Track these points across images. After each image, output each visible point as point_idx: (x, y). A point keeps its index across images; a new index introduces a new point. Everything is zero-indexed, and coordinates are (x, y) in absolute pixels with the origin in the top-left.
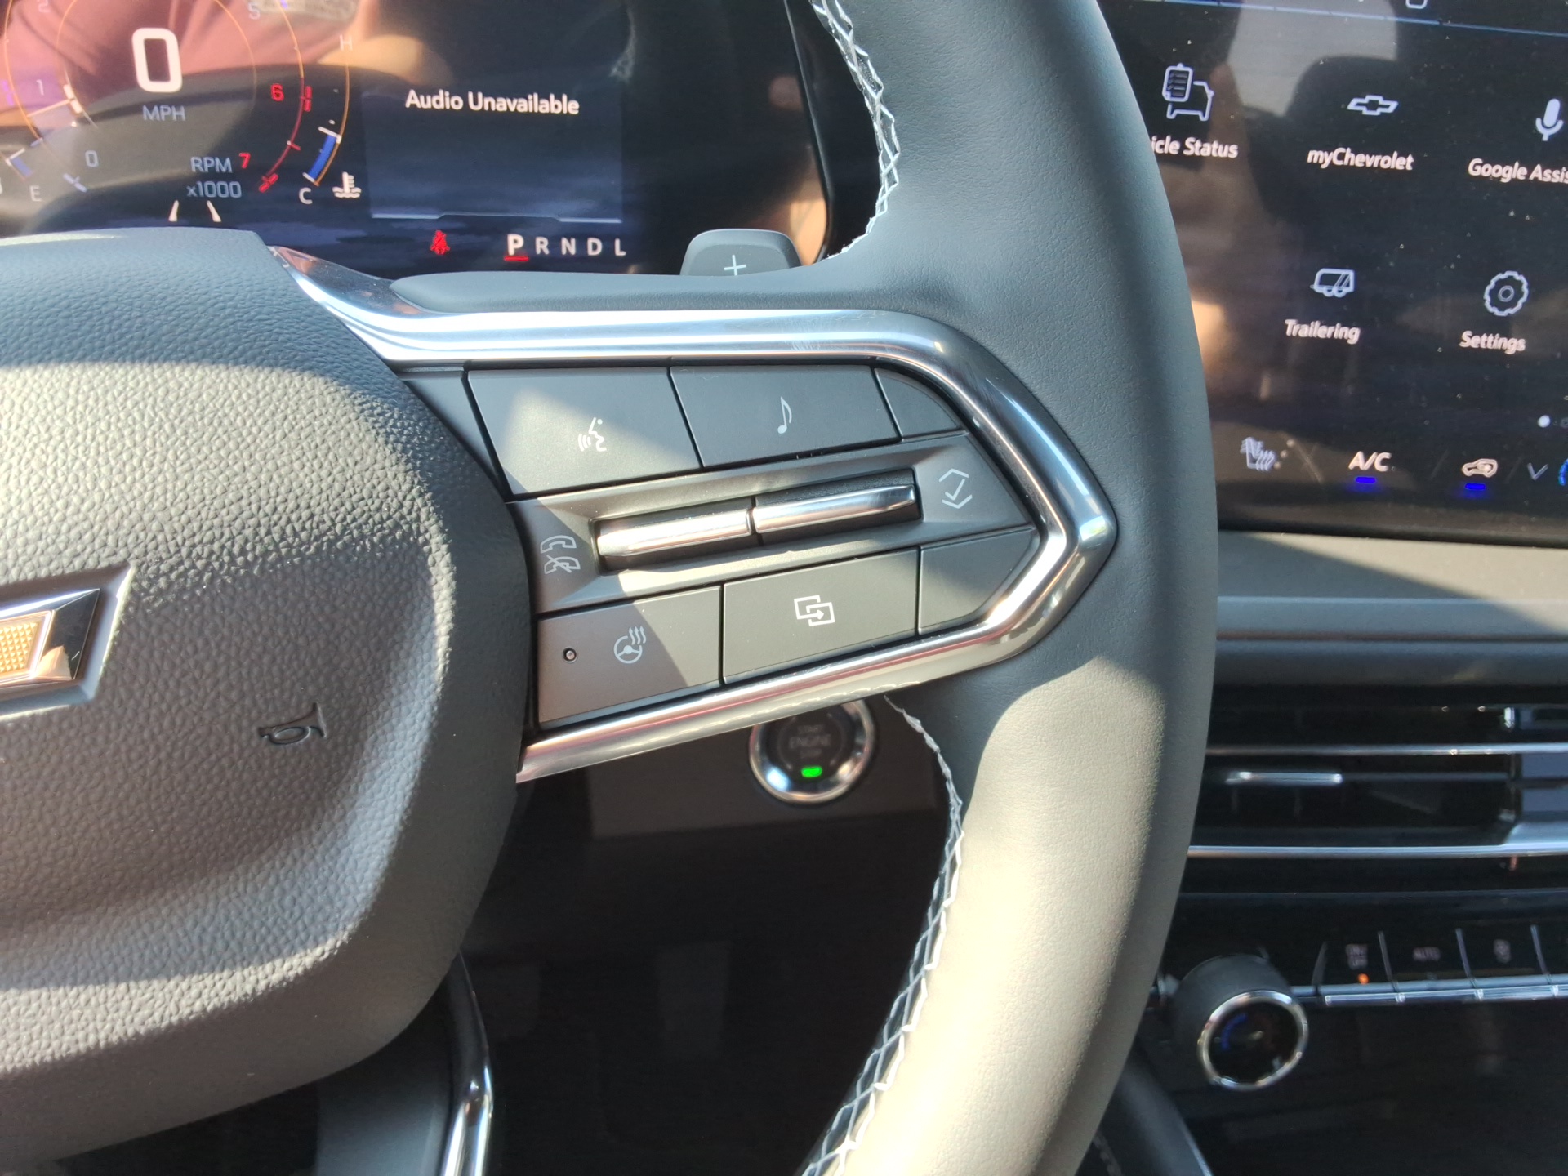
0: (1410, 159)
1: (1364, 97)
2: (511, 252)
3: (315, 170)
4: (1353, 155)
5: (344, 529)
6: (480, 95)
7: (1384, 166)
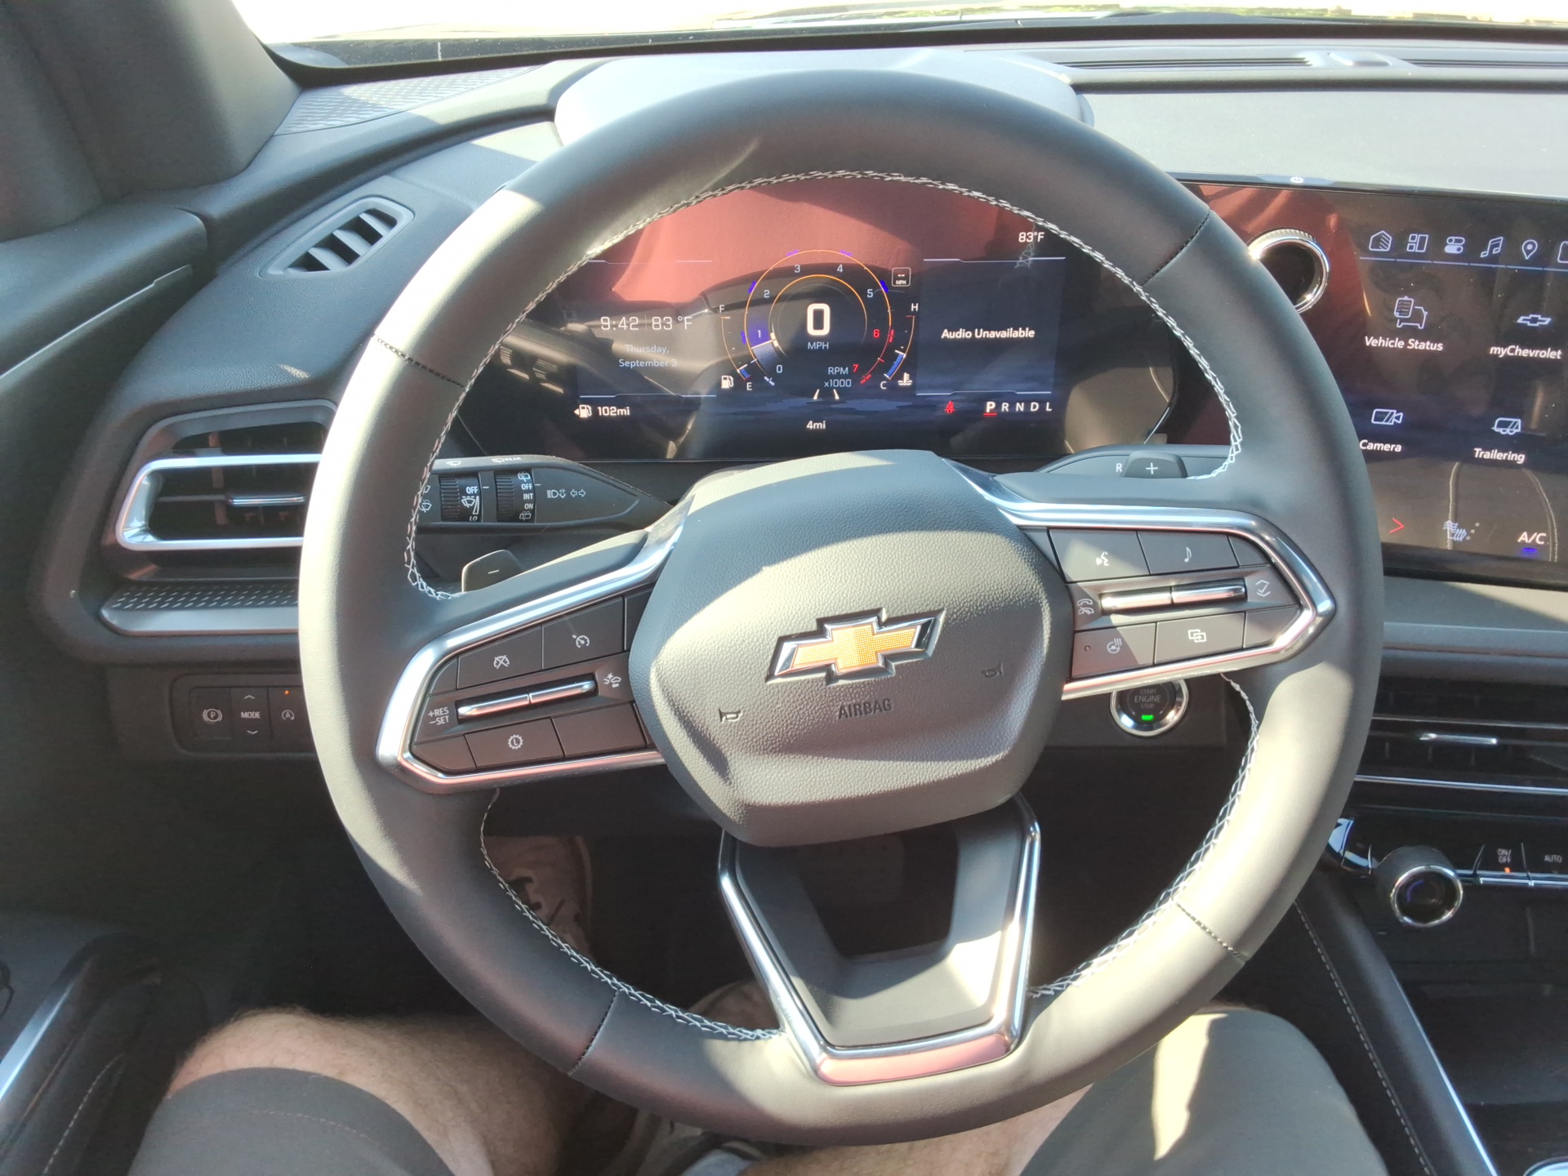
0: (1559, 352)
1: (1528, 316)
2: (988, 411)
3: (891, 371)
4: (1520, 350)
5: (1014, 596)
6: (981, 330)
7: (1541, 356)
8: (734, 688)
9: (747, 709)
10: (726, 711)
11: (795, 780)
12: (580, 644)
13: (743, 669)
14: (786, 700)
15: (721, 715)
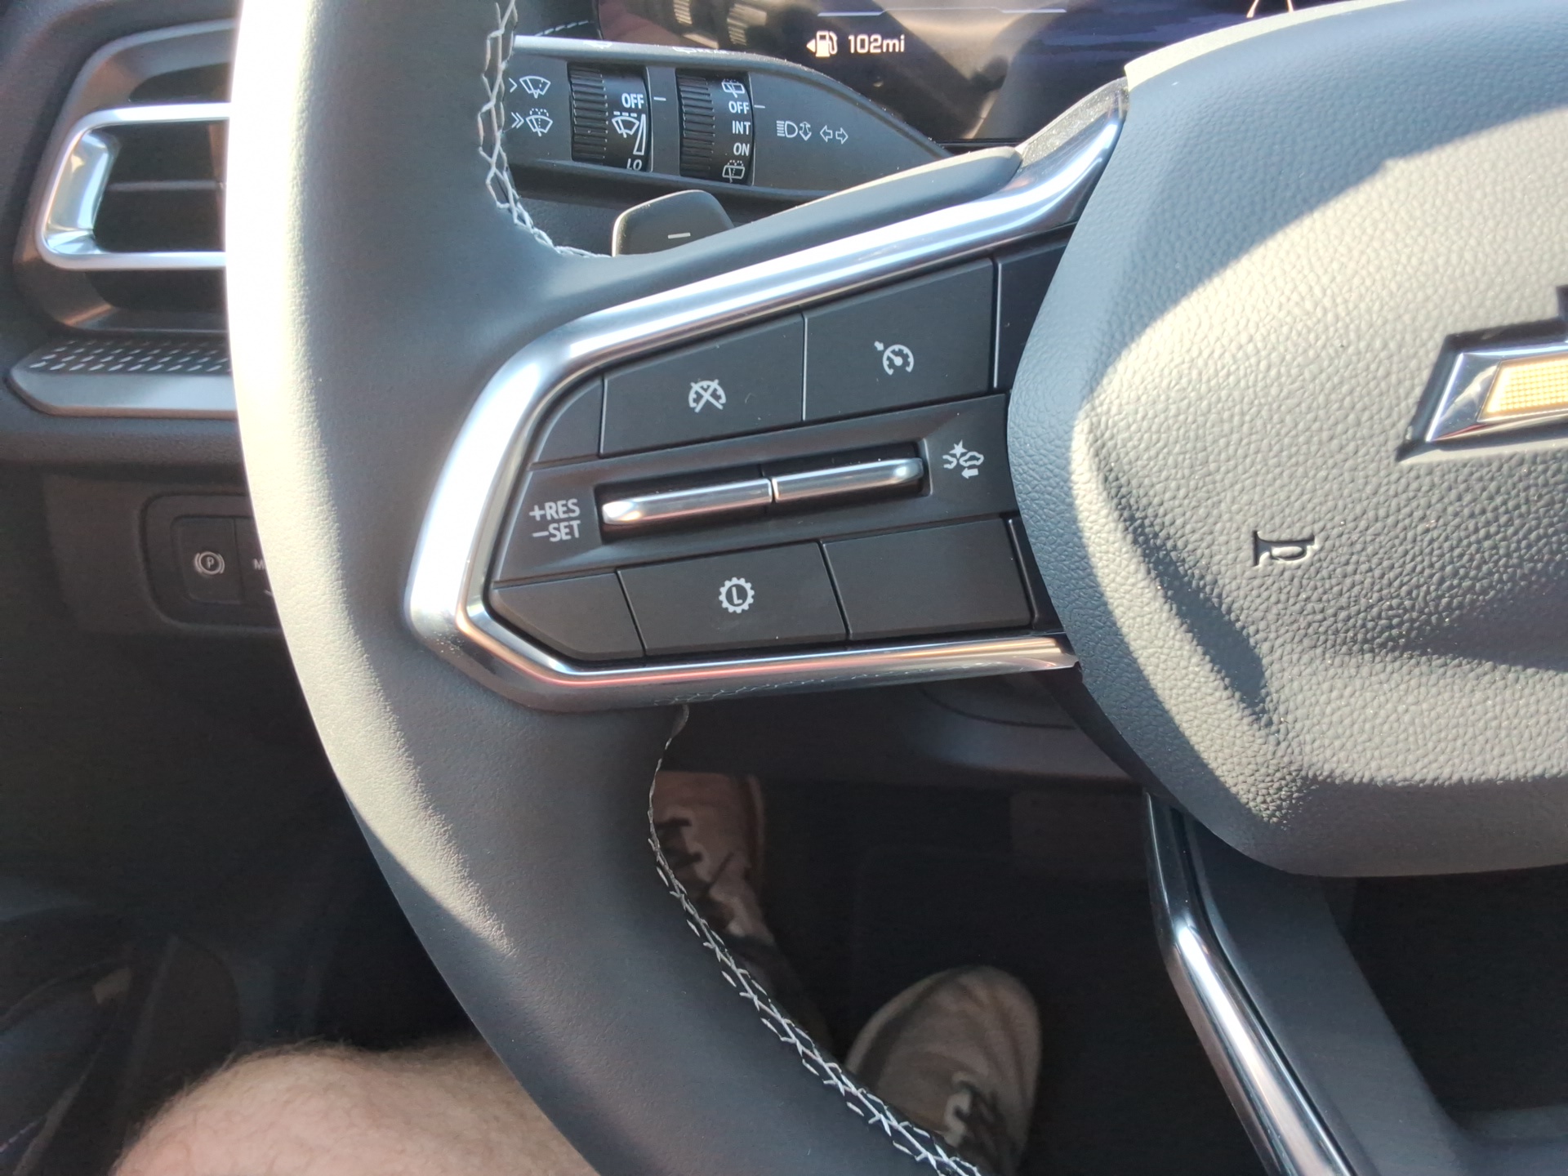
8: (1306, 475)
9: (1336, 532)
10: (1274, 537)
11: (1443, 721)
12: (892, 364)
13: (1336, 424)
14: (1450, 510)
15: (1259, 545)
